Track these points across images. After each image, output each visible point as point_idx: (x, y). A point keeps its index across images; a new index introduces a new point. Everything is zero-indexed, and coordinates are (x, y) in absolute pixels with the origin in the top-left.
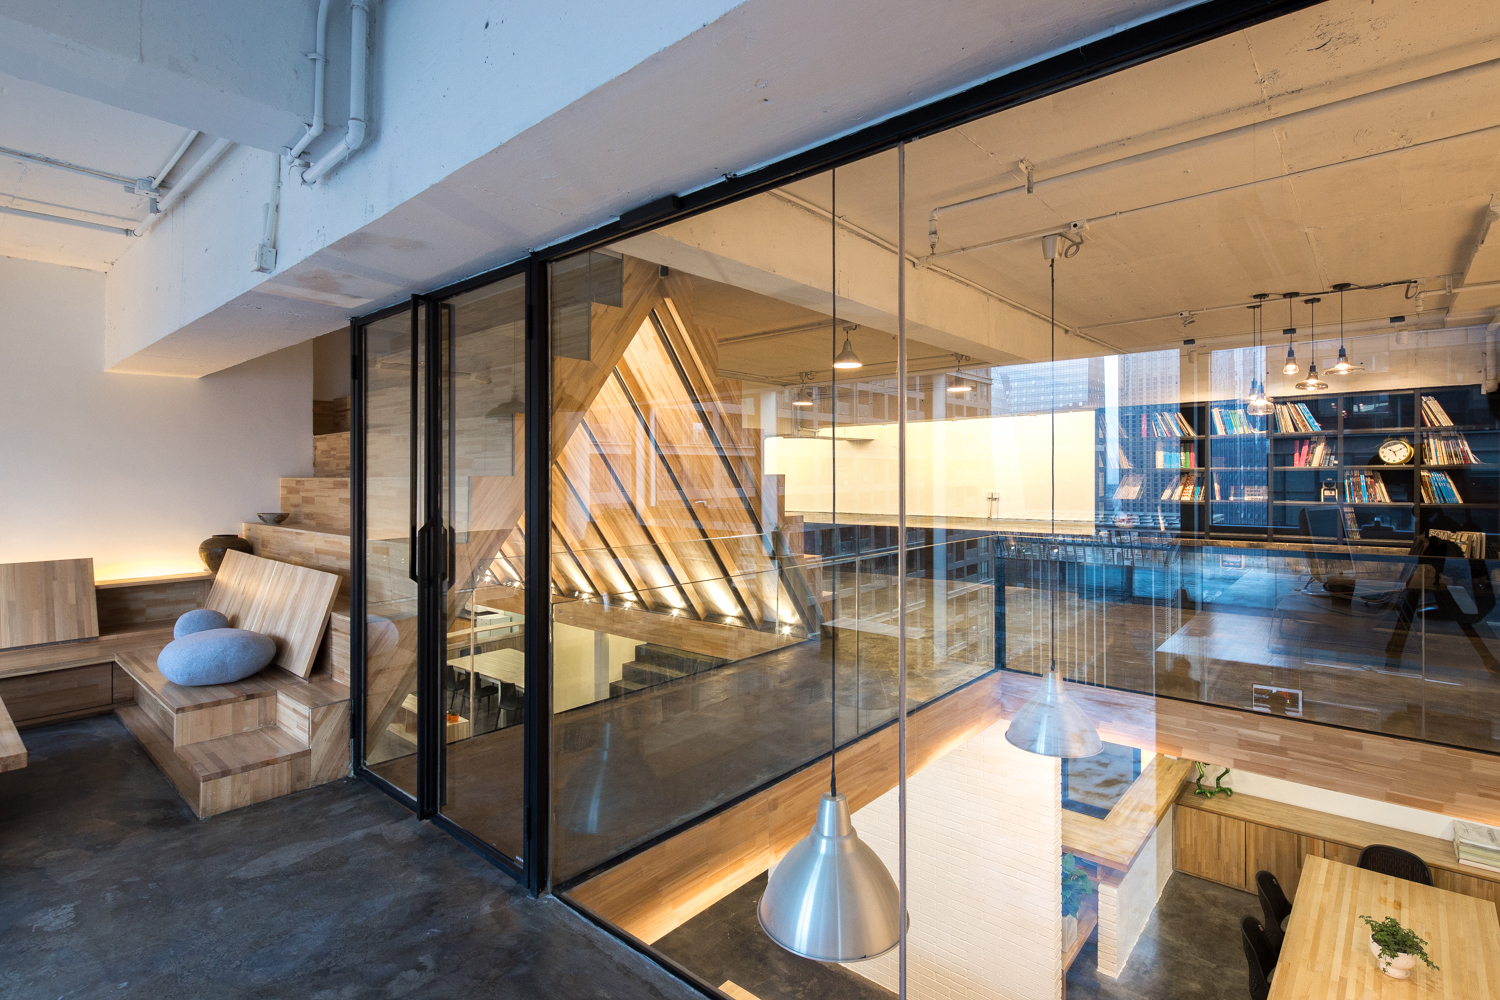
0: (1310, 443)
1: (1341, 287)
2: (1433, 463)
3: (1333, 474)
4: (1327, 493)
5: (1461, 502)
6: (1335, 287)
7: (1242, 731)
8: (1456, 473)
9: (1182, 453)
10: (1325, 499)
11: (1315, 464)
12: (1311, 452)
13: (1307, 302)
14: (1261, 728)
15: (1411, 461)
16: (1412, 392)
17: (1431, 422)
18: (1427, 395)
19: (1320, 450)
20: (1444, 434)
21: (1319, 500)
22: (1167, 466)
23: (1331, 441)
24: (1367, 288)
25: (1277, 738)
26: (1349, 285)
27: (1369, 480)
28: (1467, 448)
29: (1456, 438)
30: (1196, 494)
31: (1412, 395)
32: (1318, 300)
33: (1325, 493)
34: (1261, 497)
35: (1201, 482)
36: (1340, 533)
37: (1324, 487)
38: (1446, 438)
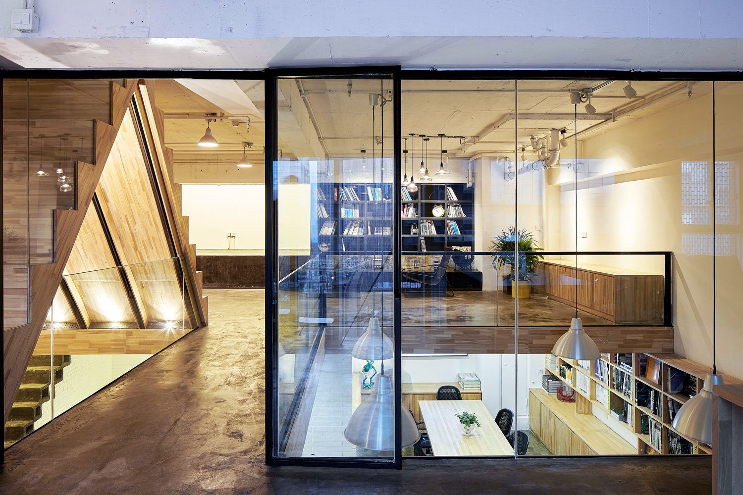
0: (408, 206)
1: (441, 135)
2: (451, 217)
3: (417, 222)
4: (414, 230)
5: (460, 234)
6: (439, 135)
7: (437, 336)
8: (458, 221)
9: (353, 210)
10: (413, 234)
11: (409, 216)
12: (408, 210)
13: (424, 139)
14: (445, 333)
15: (443, 216)
16: (444, 185)
17: (450, 199)
18: (448, 186)
19: (411, 210)
20: (454, 204)
21: (410, 234)
22: (346, 217)
23: (416, 206)
24: (449, 137)
25: (450, 336)
26: (444, 135)
27: (429, 224)
28: (462, 210)
29: (458, 206)
30: (360, 231)
31: (444, 186)
32: (429, 139)
33: (413, 230)
34: (388, 233)
35: (361, 226)
36: (419, 250)
37: (413, 228)
38: (455, 206)
